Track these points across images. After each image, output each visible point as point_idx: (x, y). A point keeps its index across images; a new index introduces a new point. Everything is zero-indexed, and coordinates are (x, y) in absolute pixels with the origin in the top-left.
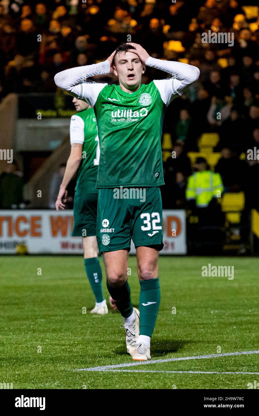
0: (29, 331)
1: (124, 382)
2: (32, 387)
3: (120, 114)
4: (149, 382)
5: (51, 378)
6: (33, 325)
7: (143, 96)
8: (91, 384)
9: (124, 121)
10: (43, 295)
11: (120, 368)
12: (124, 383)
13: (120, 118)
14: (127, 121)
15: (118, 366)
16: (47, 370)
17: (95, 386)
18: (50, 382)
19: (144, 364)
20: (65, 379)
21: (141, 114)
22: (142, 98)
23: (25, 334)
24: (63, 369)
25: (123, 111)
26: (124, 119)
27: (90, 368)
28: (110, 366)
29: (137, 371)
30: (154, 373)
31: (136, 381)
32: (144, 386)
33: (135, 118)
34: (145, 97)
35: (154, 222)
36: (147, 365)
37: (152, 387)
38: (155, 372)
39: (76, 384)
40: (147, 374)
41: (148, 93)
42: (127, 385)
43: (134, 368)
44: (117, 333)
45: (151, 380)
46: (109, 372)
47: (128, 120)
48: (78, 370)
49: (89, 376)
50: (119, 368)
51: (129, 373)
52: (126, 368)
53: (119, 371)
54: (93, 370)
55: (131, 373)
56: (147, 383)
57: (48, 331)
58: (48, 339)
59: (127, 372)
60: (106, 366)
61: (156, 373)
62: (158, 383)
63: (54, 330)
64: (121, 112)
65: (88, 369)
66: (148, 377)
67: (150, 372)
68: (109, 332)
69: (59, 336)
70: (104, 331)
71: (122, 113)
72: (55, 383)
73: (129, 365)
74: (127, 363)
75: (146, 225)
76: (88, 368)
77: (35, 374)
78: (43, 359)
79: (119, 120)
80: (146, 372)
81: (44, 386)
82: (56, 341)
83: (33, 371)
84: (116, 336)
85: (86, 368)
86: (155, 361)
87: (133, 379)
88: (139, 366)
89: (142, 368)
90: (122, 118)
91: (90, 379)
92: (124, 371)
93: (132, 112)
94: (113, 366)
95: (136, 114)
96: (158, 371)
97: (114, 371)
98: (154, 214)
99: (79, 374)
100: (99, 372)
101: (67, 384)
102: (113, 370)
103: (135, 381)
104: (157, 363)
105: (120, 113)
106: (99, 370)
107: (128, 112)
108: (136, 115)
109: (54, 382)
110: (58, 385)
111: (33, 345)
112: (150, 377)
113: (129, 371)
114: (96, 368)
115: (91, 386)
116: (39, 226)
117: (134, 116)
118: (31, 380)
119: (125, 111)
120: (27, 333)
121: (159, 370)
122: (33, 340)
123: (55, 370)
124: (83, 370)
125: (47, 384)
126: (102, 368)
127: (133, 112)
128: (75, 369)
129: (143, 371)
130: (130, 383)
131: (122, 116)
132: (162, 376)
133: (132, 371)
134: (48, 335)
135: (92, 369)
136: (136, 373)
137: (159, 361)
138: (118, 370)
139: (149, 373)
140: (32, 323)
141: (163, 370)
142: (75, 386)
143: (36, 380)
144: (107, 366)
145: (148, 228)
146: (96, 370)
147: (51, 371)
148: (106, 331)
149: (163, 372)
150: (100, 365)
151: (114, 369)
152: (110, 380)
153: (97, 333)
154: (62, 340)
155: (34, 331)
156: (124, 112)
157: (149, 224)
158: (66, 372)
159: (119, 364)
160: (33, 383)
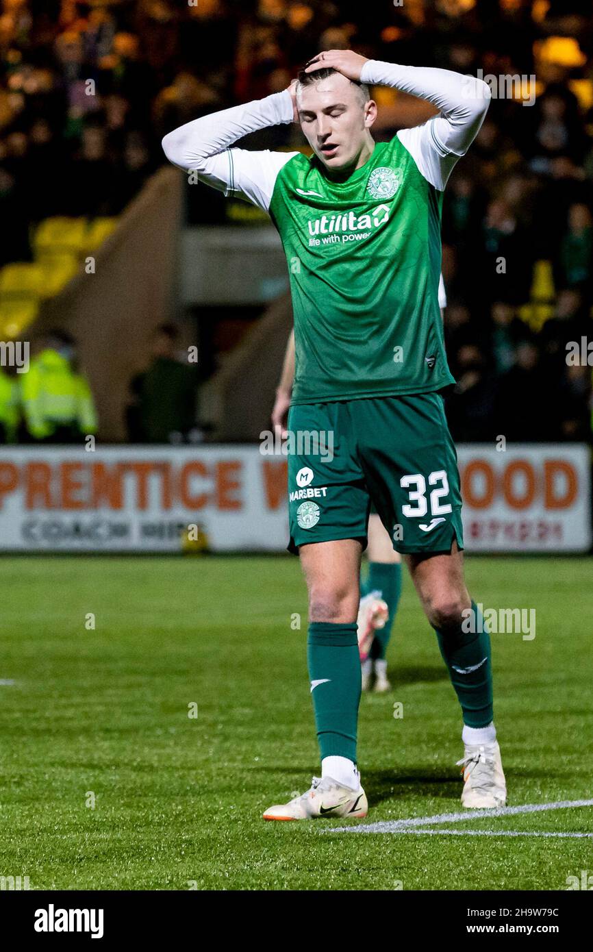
0: (215, 736)
1: (443, 858)
2: (220, 870)
3: (327, 226)
4: (501, 859)
5: (268, 851)
6: (223, 722)
7: (377, 176)
8: (362, 865)
9: (337, 240)
10: (247, 650)
11: (433, 826)
12: (442, 861)
13: (326, 236)
14: (344, 240)
15: (428, 820)
16: (256, 831)
17: (373, 869)
18: (264, 859)
19: (489, 815)
20: (300, 852)
21: (376, 220)
22: (374, 180)
23: (205, 746)
24: (295, 828)
25: (333, 217)
26: (336, 237)
27: (359, 826)
28: (408, 821)
29: (472, 833)
30: (514, 838)
31: (472, 856)
32: (490, 869)
33: (362, 232)
34: (382, 177)
35: (436, 495)
36: (498, 819)
37: (509, 870)
38: (517, 834)
39: (326, 864)
40: (496, 839)
41: (387, 165)
42: (449, 866)
43: (466, 826)
44: (424, 741)
45: (508, 853)
46: (407, 836)
47: (345, 238)
48: (333, 830)
49: (359, 845)
50: (430, 825)
51: (455, 838)
52: (447, 825)
53: (431, 832)
54: (367, 831)
55: (458, 838)
56: (498, 860)
57: (259, 737)
58: (259, 755)
59: (450, 835)
60: (400, 821)
61: (520, 838)
62: (524, 862)
63: (274, 736)
64: (329, 223)
65: (355, 827)
66: (500, 848)
67: (504, 834)
68: (404, 740)
69: (285, 749)
70: (394, 737)
71: (332, 222)
72: (275, 861)
73: (454, 818)
74: (451, 814)
75: (415, 505)
76: (355, 825)
77: (228, 841)
78: (246, 805)
79: (325, 241)
80: (496, 834)
81: (251, 869)
82: (278, 760)
83: (224, 833)
84: (421, 750)
85: (351, 826)
86: (516, 809)
87: (463, 853)
88: (478, 820)
89: (486, 825)
90: (332, 234)
91: (361, 851)
92: (442, 832)
93: (355, 218)
94: (416, 822)
95: (363, 222)
96: (523, 833)
97: (419, 833)
98: (434, 477)
99: (334, 839)
100: (382, 835)
101: (305, 865)
102: (416, 831)
103: (468, 857)
104: (521, 813)
105: (326, 224)
106: (383, 830)
107: (345, 219)
108: (363, 225)
109: (274, 858)
110: (283, 868)
111: (221, 771)
112: (505, 847)
113: (455, 832)
114: (375, 825)
115: (364, 870)
116: (236, 485)
117: (360, 227)
118: (219, 855)
119: (340, 217)
120: (209, 742)
121: (527, 831)
122: (222, 759)
123: (277, 831)
124: (343, 830)
125: (258, 863)
126: (390, 825)
127: (357, 218)
128: (324, 828)
129: (488, 833)
130: (458, 861)
131: (331, 230)
132: (533, 845)
133: (461, 833)
134: (259, 747)
135: (366, 829)
136: (472, 836)
137: (526, 809)
138: (427, 829)
139: (501, 838)
140: (222, 718)
141: (537, 831)
142: (325, 869)
143: (232, 855)
144: (402, 821)
145: (421, 512)
146: (375, 831)
147: (268, 833)
148: (399, 735)
149: (537, 835)
150: (385, 820)
151: (419, 827)
152: (408, 853)
153: (378, 741)
154: (294, 757)
155: (226, 738)
156: (336, 220)
157: (423, 502)
158: (303, 835)
159: (429, 816)
160: (224, 862)
